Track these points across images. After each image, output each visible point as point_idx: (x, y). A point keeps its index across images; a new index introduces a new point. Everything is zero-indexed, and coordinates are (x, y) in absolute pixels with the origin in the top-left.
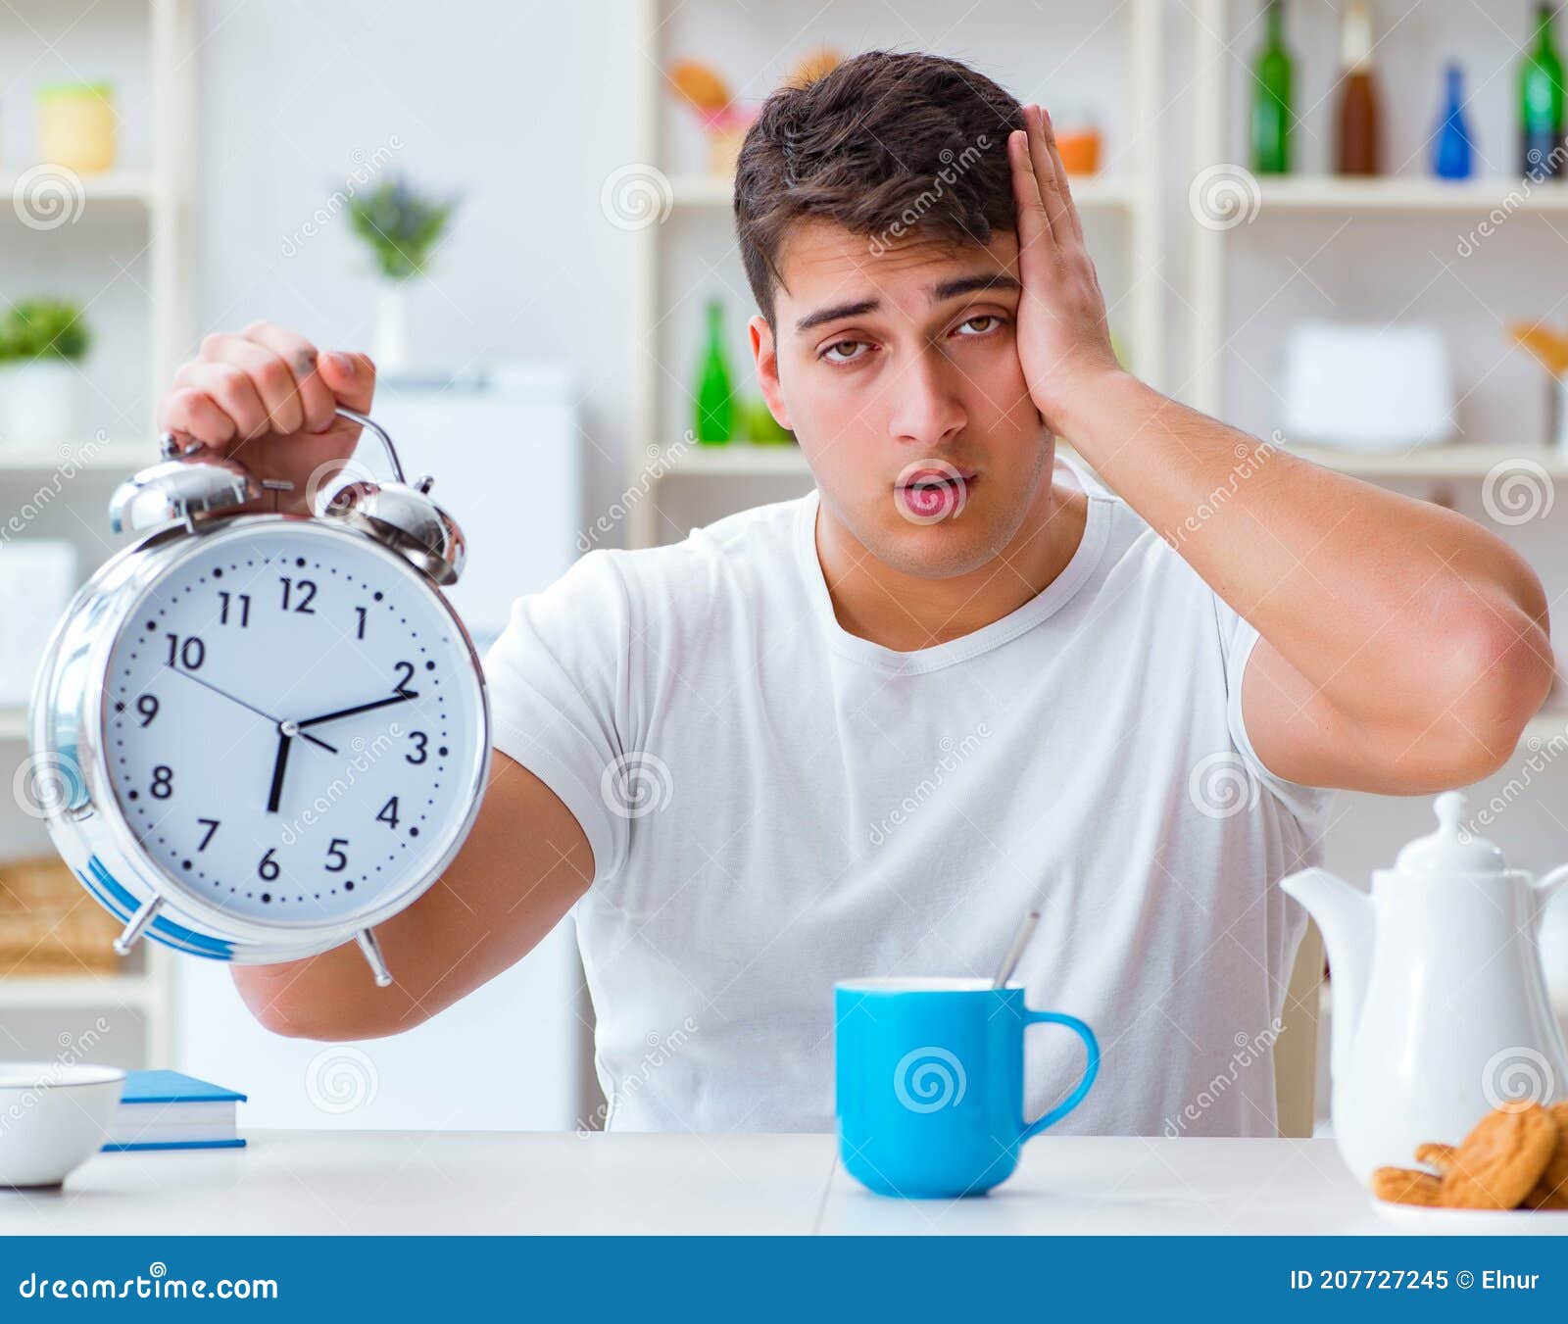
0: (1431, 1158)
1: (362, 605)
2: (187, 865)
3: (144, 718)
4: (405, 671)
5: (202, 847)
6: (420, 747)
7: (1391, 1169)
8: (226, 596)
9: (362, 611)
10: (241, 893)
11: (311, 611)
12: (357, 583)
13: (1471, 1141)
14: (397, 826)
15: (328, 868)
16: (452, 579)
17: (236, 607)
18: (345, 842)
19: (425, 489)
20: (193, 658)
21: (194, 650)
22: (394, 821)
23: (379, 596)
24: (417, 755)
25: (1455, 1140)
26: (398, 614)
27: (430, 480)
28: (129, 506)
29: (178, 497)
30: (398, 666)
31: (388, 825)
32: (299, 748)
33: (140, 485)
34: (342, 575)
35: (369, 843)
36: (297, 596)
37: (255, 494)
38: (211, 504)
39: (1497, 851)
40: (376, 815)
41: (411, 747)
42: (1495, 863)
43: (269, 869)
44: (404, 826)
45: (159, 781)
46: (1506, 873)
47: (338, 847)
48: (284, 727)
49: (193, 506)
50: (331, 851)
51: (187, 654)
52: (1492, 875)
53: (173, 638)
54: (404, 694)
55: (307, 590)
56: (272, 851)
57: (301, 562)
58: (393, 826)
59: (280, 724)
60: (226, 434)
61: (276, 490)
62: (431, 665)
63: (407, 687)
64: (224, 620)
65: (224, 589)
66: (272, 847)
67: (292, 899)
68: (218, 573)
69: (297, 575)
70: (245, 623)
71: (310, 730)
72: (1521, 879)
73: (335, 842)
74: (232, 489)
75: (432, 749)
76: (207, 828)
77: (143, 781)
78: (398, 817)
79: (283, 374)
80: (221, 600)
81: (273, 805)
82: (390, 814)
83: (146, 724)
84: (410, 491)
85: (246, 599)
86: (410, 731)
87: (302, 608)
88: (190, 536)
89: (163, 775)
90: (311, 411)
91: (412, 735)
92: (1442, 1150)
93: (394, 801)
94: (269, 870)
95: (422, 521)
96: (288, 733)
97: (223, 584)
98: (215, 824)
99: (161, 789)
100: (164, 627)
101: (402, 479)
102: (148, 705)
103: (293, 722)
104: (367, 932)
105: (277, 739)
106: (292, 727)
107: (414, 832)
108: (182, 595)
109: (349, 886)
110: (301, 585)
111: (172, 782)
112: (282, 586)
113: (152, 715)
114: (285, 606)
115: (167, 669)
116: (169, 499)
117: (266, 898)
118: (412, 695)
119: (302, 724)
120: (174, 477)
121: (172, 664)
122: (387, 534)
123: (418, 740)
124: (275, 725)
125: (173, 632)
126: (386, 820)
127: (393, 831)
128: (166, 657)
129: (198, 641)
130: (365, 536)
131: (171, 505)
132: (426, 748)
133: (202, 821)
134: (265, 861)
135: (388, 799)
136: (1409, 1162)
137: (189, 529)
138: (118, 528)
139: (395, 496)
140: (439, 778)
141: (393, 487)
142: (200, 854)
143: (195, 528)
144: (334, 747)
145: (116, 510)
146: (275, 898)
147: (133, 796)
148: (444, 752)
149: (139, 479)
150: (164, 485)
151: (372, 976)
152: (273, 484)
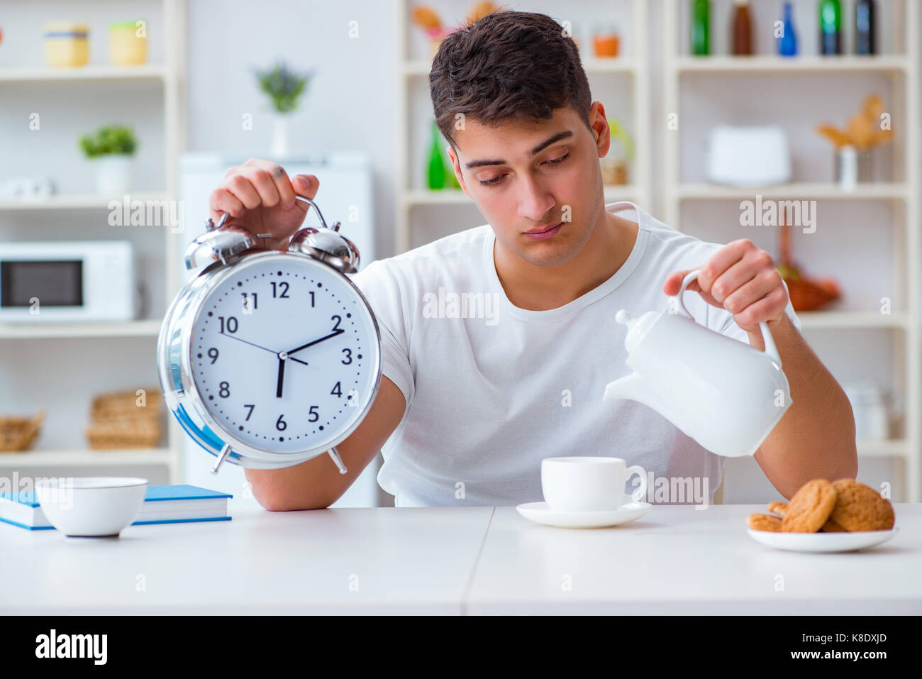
1: (312, 291)
2: (241, 428)
3: (212, 360)
4: (337, 319)
5: (248, 419)
6: (348, 356)
8: (245, 295)
9: (312, 293)
10: (269, 438)
11: (288, 297)
12: (309, 279)
14: (342, 396)
15: (310, 421)
16: (354, 271)
17: (250, 300)
18: (317, 407)
19: (337, 229)
20: (232, 328)
21: (232, 322)
22: (339, 394)
23: (320, 285)
24: (347, 360)
26: (330, 293)
27: (339, 223)
28: (193, 255)
29: (217, 248)
30: (333, 318)
31: (337, 395)
32: (289, 365)
33: (200, 243)
34: (300, 277)
35: (328, 407)
36: (280, 290)
37: (254, 242)
38: (234, 250)
40: (331, 391)
41: (344, 357)
43: (281, 424)
44: (344, 396)
45: (223, 389)
47: (314, 410)
48: (281, 355)
49: (225, 252)
50: (311, 412)
51: (229, 325)
53: (222, 319)
54: (338, 332)
55: (284, 287)
56: (282, 416)
57: (280, 274)
58: (339, 396)
59: (278, 354)
61: (264, 238)
62: (349, 316)
63: (338, 328)
64: (245, 306)
65: (244, 292)
66: (282, 414)
67: (294, 438)
68: (240, 284)
69: (278, 280)
70: (256, 307)
71: (293, 355)
73: (312, 407)
74: (244, 243)
75: (354, 356)
76: (249, 409)
77: (215, 390)
78: (342, 391)
80: (243, 297)
81: (280, 394)
82: (337, 391)
83: (213, 362)
84: (329, 231)
85: (255, 295)
86: (342, 350)
87: (283, 296)
88: (225, 267)
89: (224, 386)
91: (344, 351)
93: (339, 384)
94: (281, 426)
95: (338, 246)
96: (283, 358)
97: (243, 289)
98: (252, 407)
99: (224, 393)
100: (216, 314)
101: (325, 225)
102: (213, 353)
103: (285, 353)
104: (333, 449)
105: (278, 361)
106: (284, 355)
107: (350, 397)
108: (224, 298)
109: (321, 428)
110: (281, 285)
111: (229, 389)
112: (272, 286)
113: (216, 357)
114: (275, 296)
115: (221, 335)
116: (213, 249)
117: (282, 439)
118: (341, 331)
119: (289, 353)
120: (216, 238)
121: (222, 332)
122: (321, 255)
123: (347, 353)
124: (276, 355)
125: (221, 316)
126: (335, 394)
127: (339, 399)
128: (219, 329)
129: (233, 318)
130: (310, 257)
131: (214, 252)
132: (351, 356)
133: (246, 406)
134: (279, 422)
135: (335, 383)
137: (224, 262)
138: (189, 265)
139: (324, 235)
140: (359, 370)
141: (322, 230)
142: (247, 422)
143: (227, 262)
144: (306, 362)
145: (188, 256)
146: (286, 439)
147: (211, 398)
148: (360, 357)
149: (199, 240)
150: (211, 243)
151: (338, 470)
152: (263, 235)
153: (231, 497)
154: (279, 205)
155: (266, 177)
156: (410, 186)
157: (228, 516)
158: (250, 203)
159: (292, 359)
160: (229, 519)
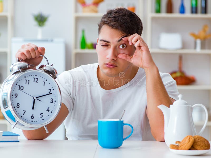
0: (177, 143)
2: (22, 117)
4: (50, 90)
5: (24, 114)
6: (52, 101)
7: (172, 144)
9: (44, 82)
10: (29, 120)
11: (37, 82)
12: (44, 78)
13: (183, 141)
17: (28, 82)
18: (42, 114)
19: (52, 66)
20: (22, 89)
21: (22, 87)
22: (49, 111)
23: (46, 80)
24: (52, 102)
25: (181, 141)
26: (49, 83)
27: (53, 64)
28: (12, 68)
30: (49, 90)
32: (36, 101)
33: (14, 65)
34: (41, 77)
35: (46, 114)
36: (36, 80)
37: (30, 66)
38: (24, 68)
39: (187, 102)
40: (46, 110)
41: (51, 101)
42: (186, 104)
44: (50, 112)
45: (18, 105)
46: (188, 105)
47: (41, 114)
49: (21, 68)
50: (41, 115)
51: (21, 88)
52: (186, 105)
53: (19, 86)
54: (50, 93)
56: (33, 115)
57: (36, 76)
59: (34, 98)
60: (26, 58)
61: (32, 66)
62: (53, 90)
64: (26, 84)
67: (35, 121)
68: (25, 77)
69: (36, 77)
70: (29, 84)
71: (38, 98)
72: (190, 106)
73: (41, 113)
74: (26, 66)
75: (54, 101)
76: (24, 112)
77: (16, 105)
78: (49, 110)
79: (33, 50)
80: (25, 81)
81: (33, 109)
82: (48, 110)
83: (16, 98)
84: (50, 66)
85: (29, 81)
87: (36, 82)
88: (21, 72)
89: (18, 104)
90: (37, 55)
91: (51, 99)
92: (179, 142)
93: (49, 108)
94: (32, 117)
95: (52, 70)
96: (35, 99)
97: (26, 79)
98: (25, 111)
99: (18, 106)
100: (18, 84)
101: (49, 64)
102: (16, 95)
103: (35, 97)
104: (45, 126)
105: (33, 100)
107: (51, 112)
108: (20, 80)
109: (43, 119)
111: (19, 105)
112: (34, 79)
113: (17, 96)
114: (34, 81)
117: (32, 121)
119: (37, 98)
120: (18, 64)
121: (19, 89)
123: (52, 100)
128: (18, 88)
131: (18, 68)
133: (23, 111)
134: (32, 116)
136: (174, 144)
138: (11, 71)
139: (48, 66)
140: (55, 105)
144: (41, 100)
147: (14, 107)
148: (55, 101)
149: (14, 64)
151: (46, 132)
152: (32, 65)
153: (19, 135)
159: (37, 99)
160: (19, 141)
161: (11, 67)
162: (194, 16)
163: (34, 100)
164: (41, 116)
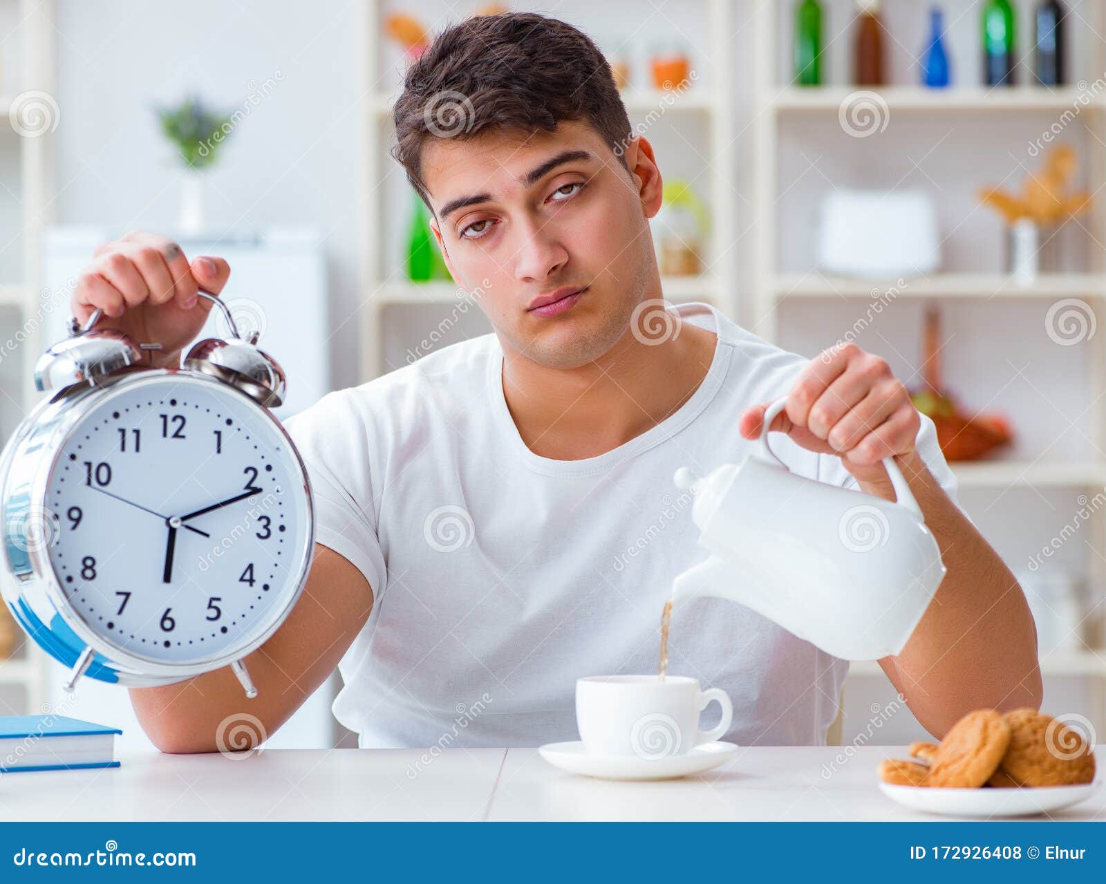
1: (218, 429)
2: (111, 625)
3: (72, 524)
4: (251, 473)
5: (120, 612)
8: (123, 431)
9: (218, 433)
10: (149, 642)
11: (183, 437)
12: (213, 414)
14: (254, 584)
15: (209, 618)
16: (278, 403)
17: (130, 438)
18: (218, 599)
19: (254, 341)
20: (103, 478)
21: (104, 471)
22: (251, 581)
23: (229, 422)
26: (243, 433)
28: (47, 371)
29: (82, 362)
30: (246, 471)
31: (248, 584)
32: (182, 536)
33: (56, 355)
34: (202, 408)
35: (236, 599)
36: (173, 427)
37: (138, 357)
38: (107, 366)
40: (239, 577)
41: (259, 527)
43: (166, 622)
44: (258, 585)
45: (87, 567)
47: (215, 603)
48: (171, 521)
49: (94, 369)
50: (210, 606)
51: (99, 475)
53: (89, 464)
54: (252, 491)
55: (179, 422)
56: (168, 610)
58: (251, 585)
59: (168, 520)
60: (117, 303)
61: (150, 350)
62: (269, 468)
63: (253, 485)
64: (123, 449)
65: (122, 427)
66: (169, 607)
67: (185, 642)
68: (116, 415)
69: (171, 412)
70: (137, 449)
71: (189, 522)
73: (213, 599)
74: (121, 355)
75: (274, 527)
76: (123, 598)
77: (76, 569)
78: (255, 577)
80: (120, 434)
81: (167, 579)
82: (248, 576)
83: (74, 528)
84: (243, 343)
85: (137, 432)
87: (176, 435)
88: (94, 391)
89: (89, 563)
93: (251, 567)
94: (168, 624)
95: (254, 365)
96: (174, 525)
97: (120, 423)
98: (128, 595)
99: (89, 573)
100: (81, 458)
101: (237, 336)
102: (75, 514)
103: (178, 518)
104: (238, 662)
105: (166, 530)
106: (176, 522)
107: (266, 587)
108: (93, 434)
109: (224, 630)
110: (174, 419)
111: (96, 568)
112: (162, 420)
113: (78, 520)
114: (165, 435)
115: (88, 487)
116: (76, 363)
117: (167, 644)
118: (257, 491)
119: (184, 519)
120: (81, 348)
121: (89, 483)
122: (230, 377)
124: (164, 521)
125: (88, 460)
126: (246, 580)
127: (250, 588)
128: (85, 479)
129: (105, 464)
130: (216, 380)
131: (78, 368)
133: (119, 593)
134: (165, 618)
135: (246, 566)
137: (92, 383)
138: (40, 386)
139: (235, 348)
140: (280, 547)
141: (232, 342)
142: (119, 616)
143: (96, 384)
144: (207, 532)
145: (39, 372)
146: (173, 644)
147: (70, 579)
148: (282, 528)
149: (55, 350)
150: (72, 354)
151: (244, 692)
152: (148, 346)
153: (120, 732)
154: (172, 301)
155: (156, 258)
156: (382, 274)
157: (115, 760)
158: (133, 297)
159: (188, 527)
160: (117, 765)
161: (40, 367)
162: (1001, 98)
163: (172, 532)
164: (213, 613)
